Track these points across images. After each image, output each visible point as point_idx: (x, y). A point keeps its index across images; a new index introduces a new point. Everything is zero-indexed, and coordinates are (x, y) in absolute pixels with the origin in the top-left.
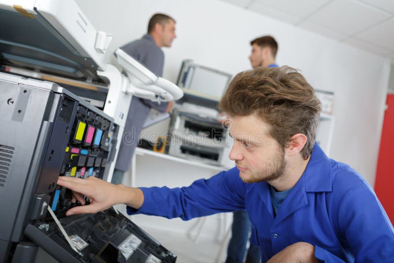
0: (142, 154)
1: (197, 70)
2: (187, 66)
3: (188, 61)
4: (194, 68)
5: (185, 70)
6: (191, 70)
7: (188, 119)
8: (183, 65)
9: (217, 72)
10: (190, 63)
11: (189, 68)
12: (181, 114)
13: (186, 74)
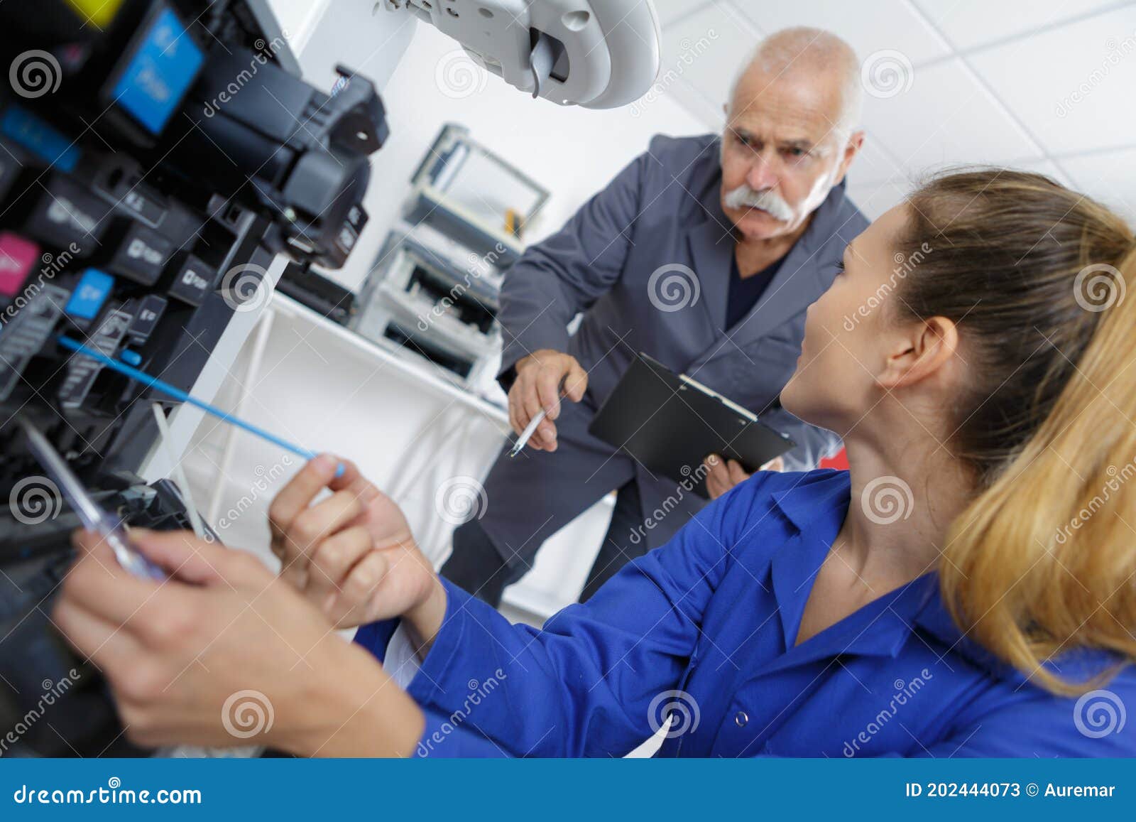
0: (290, 315)
1: (475, 157)
2: (453, 137)
3: (459, 128)
4: (468, 150)
5: (446, 146)
6: (461, 152)
7: (423, 264)
8: (444, 132)
9: (518, 175)
10: (462, 136)
11: (457, 145)
12: (409, 247)
13: (446, 157)
